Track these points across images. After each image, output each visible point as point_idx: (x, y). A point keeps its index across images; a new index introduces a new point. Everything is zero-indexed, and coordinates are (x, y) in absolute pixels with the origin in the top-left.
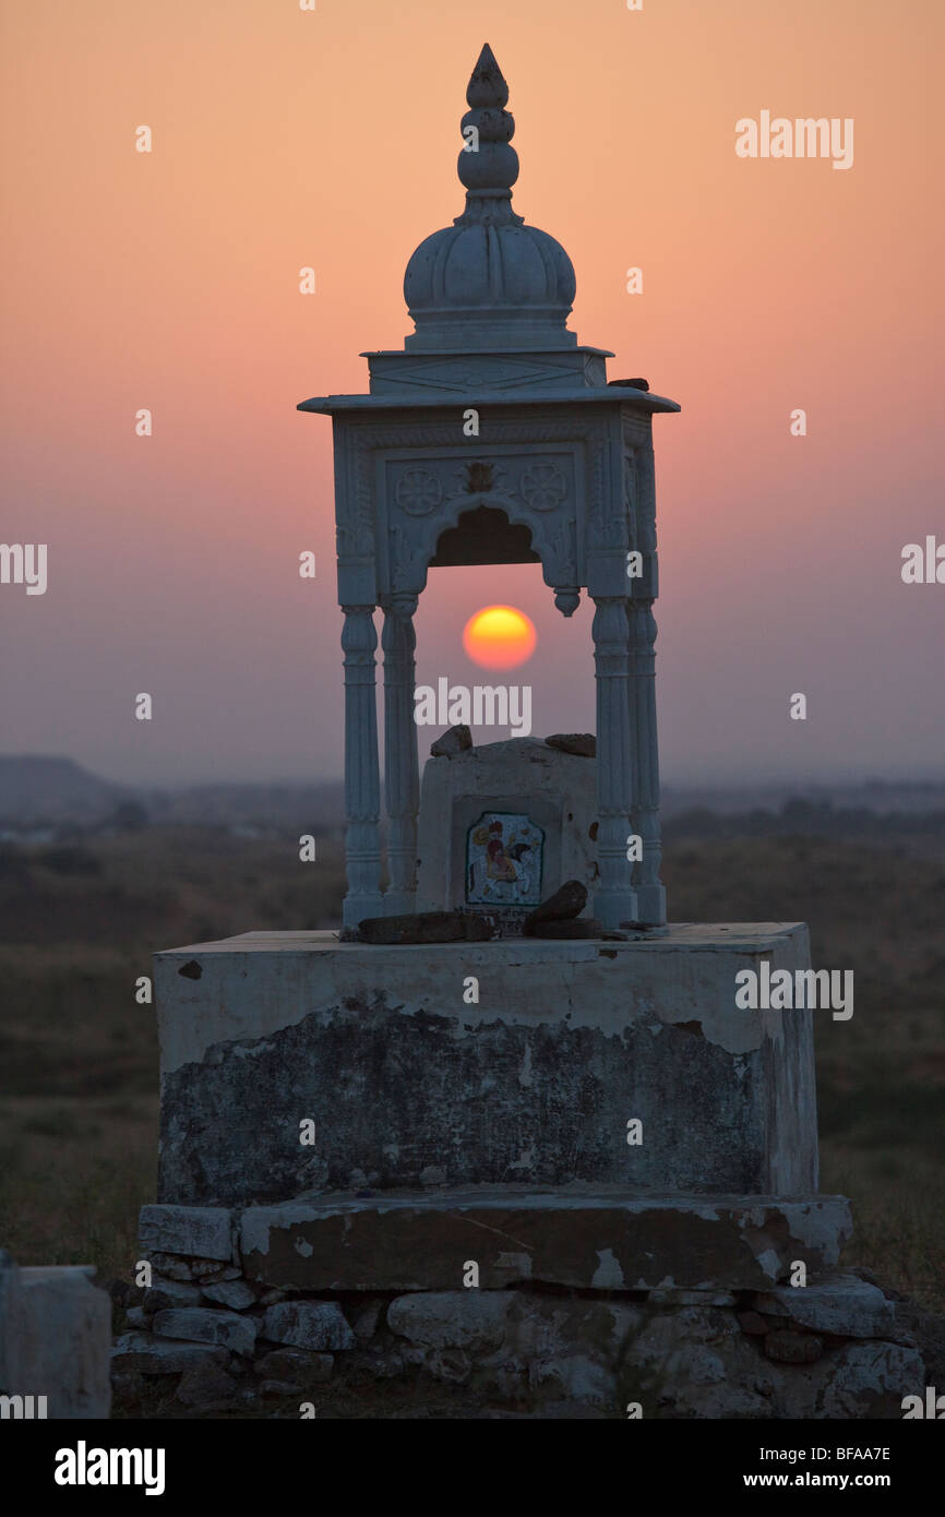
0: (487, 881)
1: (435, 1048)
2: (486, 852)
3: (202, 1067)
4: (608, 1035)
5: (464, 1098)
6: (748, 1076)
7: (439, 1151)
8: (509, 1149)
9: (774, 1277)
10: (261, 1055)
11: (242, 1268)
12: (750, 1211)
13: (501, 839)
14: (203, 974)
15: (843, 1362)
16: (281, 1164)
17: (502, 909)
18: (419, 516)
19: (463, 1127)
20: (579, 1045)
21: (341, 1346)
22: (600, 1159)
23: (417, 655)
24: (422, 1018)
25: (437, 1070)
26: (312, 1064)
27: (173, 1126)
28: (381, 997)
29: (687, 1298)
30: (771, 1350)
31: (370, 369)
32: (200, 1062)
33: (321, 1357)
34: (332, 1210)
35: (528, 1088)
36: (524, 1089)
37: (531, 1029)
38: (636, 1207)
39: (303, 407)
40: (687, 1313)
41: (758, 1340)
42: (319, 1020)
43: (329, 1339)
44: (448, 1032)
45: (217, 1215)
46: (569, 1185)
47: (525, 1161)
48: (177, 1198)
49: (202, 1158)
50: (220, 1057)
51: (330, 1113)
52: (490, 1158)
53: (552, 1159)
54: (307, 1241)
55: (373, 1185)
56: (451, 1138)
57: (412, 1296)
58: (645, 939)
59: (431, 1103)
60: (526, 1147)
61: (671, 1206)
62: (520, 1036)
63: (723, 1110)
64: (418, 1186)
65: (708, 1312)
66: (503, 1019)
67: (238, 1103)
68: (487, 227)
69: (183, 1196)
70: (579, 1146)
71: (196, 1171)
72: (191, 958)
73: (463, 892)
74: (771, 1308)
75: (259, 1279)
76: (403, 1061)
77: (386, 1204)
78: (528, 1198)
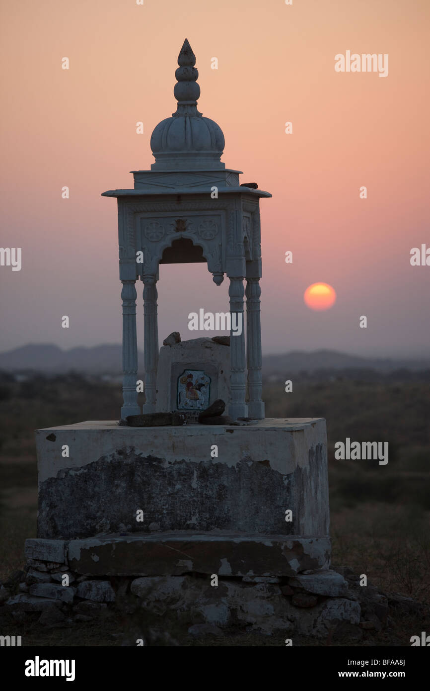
0: (186, 400)
1: (156, 472)
2: (186, 387)
3: (56, 479)
4: (230, 466)
5: (168, 493)
6: (289, 483)
7: (157, 516)
8: (187, 515)
9: (296, 570)
10: (81, 474)
11: (68, 566)
12: (286, 542)
13: (192, 382)
14: (56, 439)
15: (325, 607)
16: (89, 521)
17: (192, 412)
18: (155, 242)
19: (167, 506)
20: (217, 470)
21: (110, 600)
22: (226, 520)
23: (158, 302)
24: (150, 459)
25: (156, 481)
26: (103, 478)
27: (43, 505)
28: (133, 449)
29: (257, 580)
30: (295, 602)
31: (134, 178)
32: (55, 477)
33: (102, 604)
34: (108, 541)
35: (196, 489)
36: (194, 489)
37: (197, 464)
38: (237, 540)
39: (104, 195)
40: (259, 586)
41: (289, 598)
42: (106, 459)
43: (105, 597)
44: (161, 465)
45: (58, 543)
46: (212, 531)
47: (194, 520)
48: (45, 536)
49: (56, 519)
50: (63, 475)
51: (111, 499)
52: (179, 519)
53: (205, 520)
54: (97, 555)
55: (128, 531)
56: (162, 510)
57: (141, 578)
58: (248, 425)
59: (154, 495)
60: (194, 515)
61: (253, 540)
62: (192, 466)
63: (278, 498)
64: (148, 531)
65: (267, 585)
66: (184, 459)
67: (71, 495)
68: (186, 117)
69: (48, 535)
70: (217, 513)
71: (53, 524)
72: (52, 432)
73: (176, 404)
74: (295, 585)
75: (76, 571)
76: (142, 477)
77: (131, 539)
78: (193, 536)
